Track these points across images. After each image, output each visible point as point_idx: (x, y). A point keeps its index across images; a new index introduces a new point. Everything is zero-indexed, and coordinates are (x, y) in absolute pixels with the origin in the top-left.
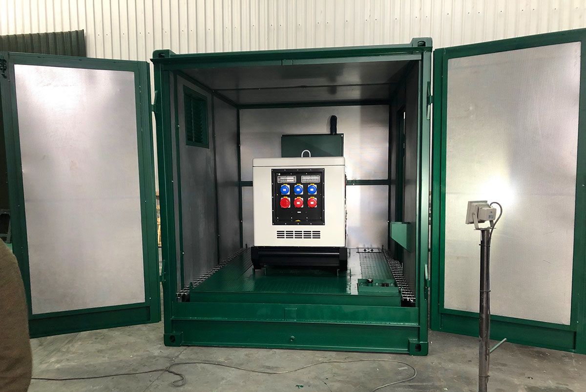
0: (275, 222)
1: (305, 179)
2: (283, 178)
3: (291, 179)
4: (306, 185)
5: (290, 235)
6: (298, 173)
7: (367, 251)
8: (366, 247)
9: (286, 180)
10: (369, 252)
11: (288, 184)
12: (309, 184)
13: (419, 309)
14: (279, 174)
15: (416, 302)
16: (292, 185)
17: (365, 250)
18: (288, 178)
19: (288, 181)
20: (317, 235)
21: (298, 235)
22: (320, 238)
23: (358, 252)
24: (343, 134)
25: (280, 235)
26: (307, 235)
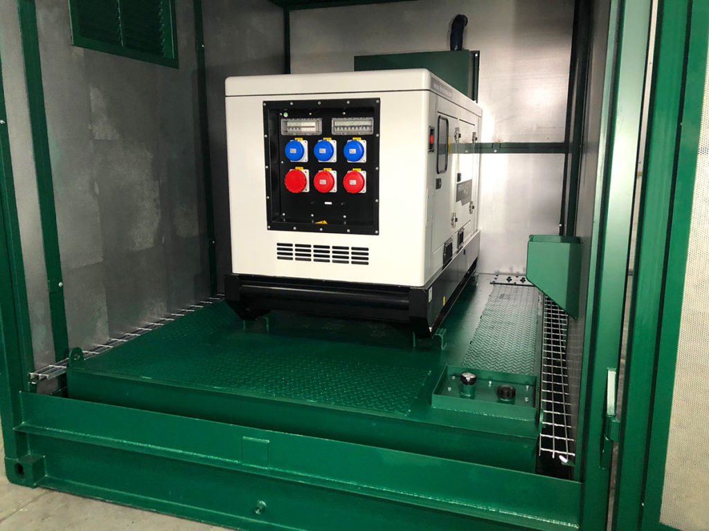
0: (275, 223)
1: (341, 125)
2: (292, 123)
3: (311, 126)
4: (343, 140)
5: (303, 253)
6: (327, 110)
7: (514, 280)
8: (515, 271)
9: (300, 127)
10: (515, 284)
11: (305, 137)
12: (350, 137)
13: (583, 488)
14: (286, 115)
15: (577, 467)
16: (313, 140)
17: (509, 279)
18: (303, 124)
19: (304, 130)
20: (361, 256)
21: (322, 253)
22: (367, 263)
23: (494, 283)
24: (478, 52)
25: (284, 251)
26: (341, 255)
